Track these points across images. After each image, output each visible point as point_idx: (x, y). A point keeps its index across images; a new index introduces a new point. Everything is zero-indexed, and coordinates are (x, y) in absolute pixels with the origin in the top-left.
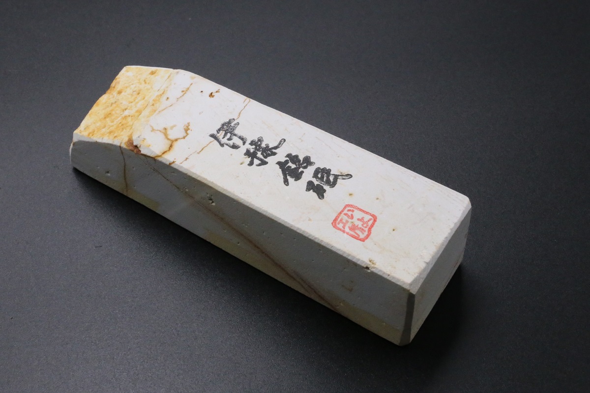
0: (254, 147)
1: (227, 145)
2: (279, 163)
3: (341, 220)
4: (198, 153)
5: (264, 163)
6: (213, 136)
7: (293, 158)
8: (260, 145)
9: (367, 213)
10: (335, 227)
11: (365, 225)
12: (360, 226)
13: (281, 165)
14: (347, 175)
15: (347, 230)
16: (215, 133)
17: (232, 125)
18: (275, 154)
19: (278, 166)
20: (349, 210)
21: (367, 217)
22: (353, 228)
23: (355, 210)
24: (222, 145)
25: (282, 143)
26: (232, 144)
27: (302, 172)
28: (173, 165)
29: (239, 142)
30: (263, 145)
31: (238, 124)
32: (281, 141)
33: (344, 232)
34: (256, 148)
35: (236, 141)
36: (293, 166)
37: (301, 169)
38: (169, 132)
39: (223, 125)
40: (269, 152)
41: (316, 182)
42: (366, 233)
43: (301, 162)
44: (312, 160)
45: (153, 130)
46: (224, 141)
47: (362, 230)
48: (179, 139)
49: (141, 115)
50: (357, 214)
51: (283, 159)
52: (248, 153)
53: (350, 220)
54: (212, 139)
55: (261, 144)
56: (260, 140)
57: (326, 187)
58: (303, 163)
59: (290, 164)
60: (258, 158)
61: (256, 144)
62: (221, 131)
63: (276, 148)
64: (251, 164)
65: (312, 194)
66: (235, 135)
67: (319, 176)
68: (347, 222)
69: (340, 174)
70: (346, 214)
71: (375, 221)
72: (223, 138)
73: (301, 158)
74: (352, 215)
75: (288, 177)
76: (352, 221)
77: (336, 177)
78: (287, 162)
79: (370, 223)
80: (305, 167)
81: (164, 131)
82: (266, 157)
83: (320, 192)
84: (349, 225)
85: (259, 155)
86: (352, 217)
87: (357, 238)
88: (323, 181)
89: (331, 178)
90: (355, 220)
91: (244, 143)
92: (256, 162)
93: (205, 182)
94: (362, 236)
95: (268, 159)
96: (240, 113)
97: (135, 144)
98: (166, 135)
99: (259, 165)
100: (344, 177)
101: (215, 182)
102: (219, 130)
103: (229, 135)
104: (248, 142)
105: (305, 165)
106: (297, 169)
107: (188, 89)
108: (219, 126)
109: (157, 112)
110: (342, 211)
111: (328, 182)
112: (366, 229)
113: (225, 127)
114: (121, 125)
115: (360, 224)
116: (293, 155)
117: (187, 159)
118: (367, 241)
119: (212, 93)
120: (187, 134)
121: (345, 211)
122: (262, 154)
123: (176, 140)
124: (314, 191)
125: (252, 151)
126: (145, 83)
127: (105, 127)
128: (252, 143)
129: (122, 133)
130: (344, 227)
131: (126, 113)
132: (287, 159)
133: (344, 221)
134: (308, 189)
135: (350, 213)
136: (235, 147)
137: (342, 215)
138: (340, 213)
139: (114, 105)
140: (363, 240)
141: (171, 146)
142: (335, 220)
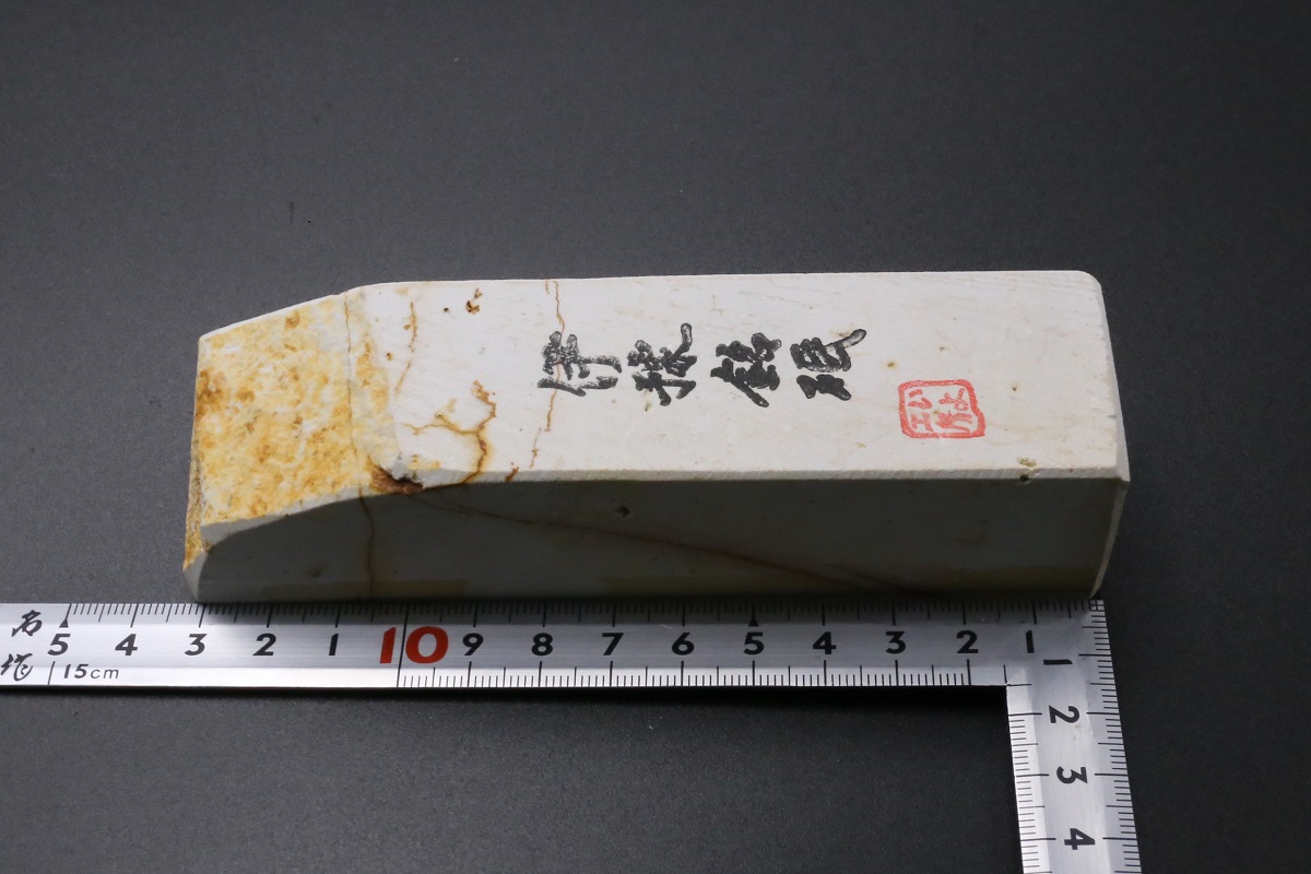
0: (642, 366)
1: (588, 387)
2: (715, 373)
3: (914, 419)
4: (548, 430)
5: (687, 387)
6: (544, 384)
7: (735, 351)
8: (651, 357)
9: (946, 383)
10: (913, 435)
11: (961, 406)
12: (954, 412)
13: (723, 373)
14: (855, 333)
15: (938, 430)
16: (546, 376)
17: (564, 343)
18: (692, 360)
19: (718, 380)
20: (912, 394)
21: (954, 391)
22: (946, 421)
23: (923, 388)
24: (580, 392)
25: (688, 332)
26: (596, 382)
27: (772, 368)
28: (516, 478)
29: (608, 372)
30: (657, 354)
31: (573, 338)
32: (683, 332)
33: (935, 436)
34: (648, 367)
35: (598, 371)
36: (747, 366)
37: (765, 365)
38: (453, 418)
39: (547, 353)
40: (679, 361)
41: (813, 374)
42: (975, 419)
43: (754, 350)
44: (770, 337)
45: (417, 431)
46: (576, 382)
47: (965, 417)
48: (484, 422)
49: (354, 416)
50: (933, 394)
51: (718, 362)
52: (641, 384)
53: (928, 411)
54: (550, 391)
55: (651, 355)
56: (643, 348)
57: (837, 374)
58: (759, 352)
59: (737, 365)
60: (669, 384)
61: (641, 356)
62: (554, 368)
63: (685, 347)
64: (666, 400)
65: (824, 400)
66: (588, 361)
67: (808, 359)
68: (926, 416)
69: (841, 338)
70: (913, 404)
71: (971, 390)
72: (569, 377)
73: (747, 342)
74: (923, 399)
75: (756, 390)
76: (933, 409)
77: (838, 346)
78: (727, 365)
79: (966, 396)
80: (770, 357)
81: (440, 422)
82: (682, 374)
83: (837, 389)
84: (934, 420)
85: (665, 375)
86: (928, 404)
87: (967, 435)
88: (823, 365)
89: (832, 353)
90: (936, 405)
91: (618, 368)
92: (672, 391)
93: (608, 477)
94: (973, 428)
95: (690, 375)
96: (559, 316)
97: (397, 476)
98: (450, 427)
99: (682, 395)
100: (853, 340)
101: (628, 468)
102: (548, 367)
103: (575, 368)
104: (624, 363)
105: (765, 352)
106: (757, 367)
107: (413, 317)
108: (542, 361)
109: (391, 391)
110: (902, 402)
111: (832, 363)
112: (969, 411)
113: (554, 355)
114: (320, 456)
115: (948, 408)
116: (728, 345)
117: (535, 452)
118: (987, 431)
119: (469, 304)
120: (494, 405)
121: (908, 400)
122: (669, 372)
123: (481, 427)
124: (822, 392)
125: (645, 375)
126: (293, 349)
127: (279, 478)
128: (633, 361)
129: (343, 470)
130: (929, 427)
131: (309, 427)
132: (723, 357)
133: (920, 417)
134: (810, 394)
135: (918, 398)
136: (606, 384)
137: (907, 408)
138: (902, 408)
139: (259, 426)
140: (980, 433)
141: (482, 444)
142: (904, 423)
